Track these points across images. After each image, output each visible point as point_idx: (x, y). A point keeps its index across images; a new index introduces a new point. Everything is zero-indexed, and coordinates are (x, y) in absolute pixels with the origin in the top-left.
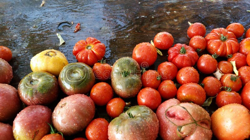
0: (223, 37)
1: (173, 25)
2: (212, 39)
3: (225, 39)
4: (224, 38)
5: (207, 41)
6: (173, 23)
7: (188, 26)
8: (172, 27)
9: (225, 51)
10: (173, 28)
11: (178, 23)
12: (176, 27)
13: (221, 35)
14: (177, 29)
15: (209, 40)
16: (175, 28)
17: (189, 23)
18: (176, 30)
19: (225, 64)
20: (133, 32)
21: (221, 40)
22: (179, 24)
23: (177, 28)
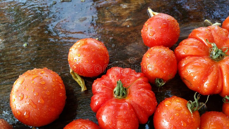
0: (217, 53)
1: (117, 17)
2: (191, 56)
3: (221, 55)
4: (219, 53)
5: (179, 59)
6: (119, 11)
7: (147, 17)
8: (115, 21)
9: (219, 86)
10: (118, 24)
11: (128, 12)
12: (123, 20)
13: (212, 45)
14: (124, 24)
15: (184, 57)
16: (121, 24)
17: (150, 11)
18: (122, 27)
19: (217, 123)
20: (38, 34)
21: (213, 60)
22: (130, 13)
23: (124, 22)
